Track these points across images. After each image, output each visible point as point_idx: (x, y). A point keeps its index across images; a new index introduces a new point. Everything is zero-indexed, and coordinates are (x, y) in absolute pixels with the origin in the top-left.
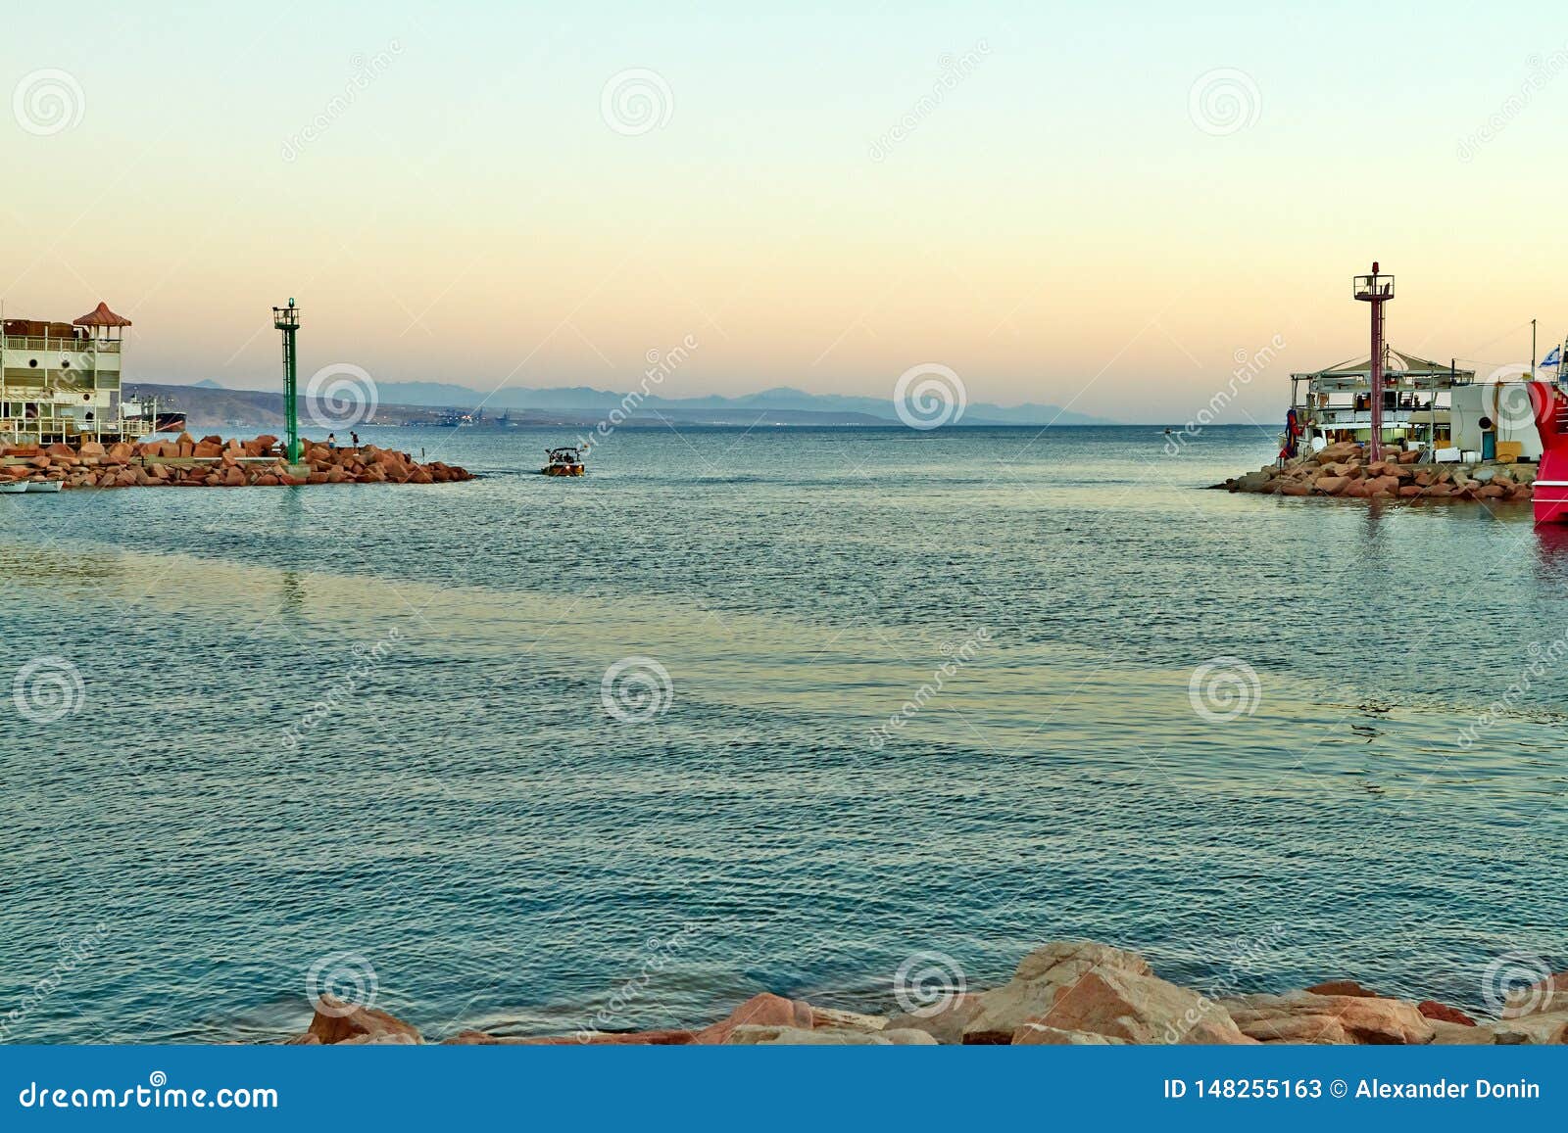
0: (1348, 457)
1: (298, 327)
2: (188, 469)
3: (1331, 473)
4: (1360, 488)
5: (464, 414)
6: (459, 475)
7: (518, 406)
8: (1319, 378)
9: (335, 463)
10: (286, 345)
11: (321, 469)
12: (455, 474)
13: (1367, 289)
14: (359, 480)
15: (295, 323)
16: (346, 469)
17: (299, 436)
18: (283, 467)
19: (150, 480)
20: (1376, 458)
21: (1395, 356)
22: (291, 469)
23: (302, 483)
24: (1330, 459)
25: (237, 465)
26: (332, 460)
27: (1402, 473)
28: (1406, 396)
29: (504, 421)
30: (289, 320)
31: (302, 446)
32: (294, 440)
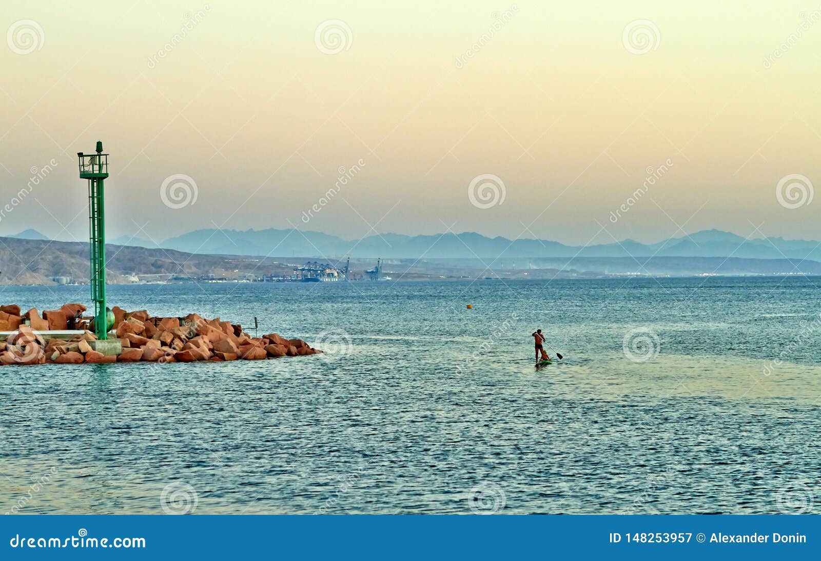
1: (106, 175)
5: (328, 266)
6: (297, 349)
9: (150, 337)
10: (93, 197)
11: (135, 345)
12: (294, 349)
14: (179, 358)
15: (104, 171)
16: (164, 344)
17: (107, 305)
18: (89, 342)
22: (99, 345)
23: (113, 363)
25: (36, 341)
26: (147, 334)
29: (375, 274)
30: (96, 167)
31: (112, 317)
32: (103, 310)
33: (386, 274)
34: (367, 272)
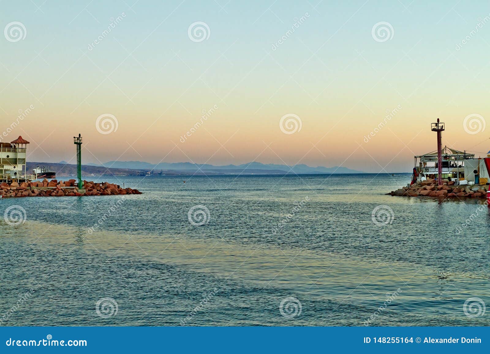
0: (431, 183)
2: (45, 191)
3: (425, 189)
4: (434, 194)
5: (148, 172)
6: (136, 192)
7: (166, 169)
8: (423, 157)
9: (94, 188)
10: (78, 149)
11: (89, 190)
13: (436, 128)
14: (102, 194)
15: (81, 142)
16: (98, 190)
17: (81, 180)
18: (77, 190)
19: (33, 194)
20: (440, 184)
21: (448, 150)
22: (79, 191)
23: (83, 195)
24: (425, 184)
25: (62, 189)
26: (93, 187)
27: (448, 189)
28: (452, 163)
29: (161, 174)
30: (79, 141)
31: (83, 183)
32: (80, 181)
33: (164, 174)
34: (158, 173)
